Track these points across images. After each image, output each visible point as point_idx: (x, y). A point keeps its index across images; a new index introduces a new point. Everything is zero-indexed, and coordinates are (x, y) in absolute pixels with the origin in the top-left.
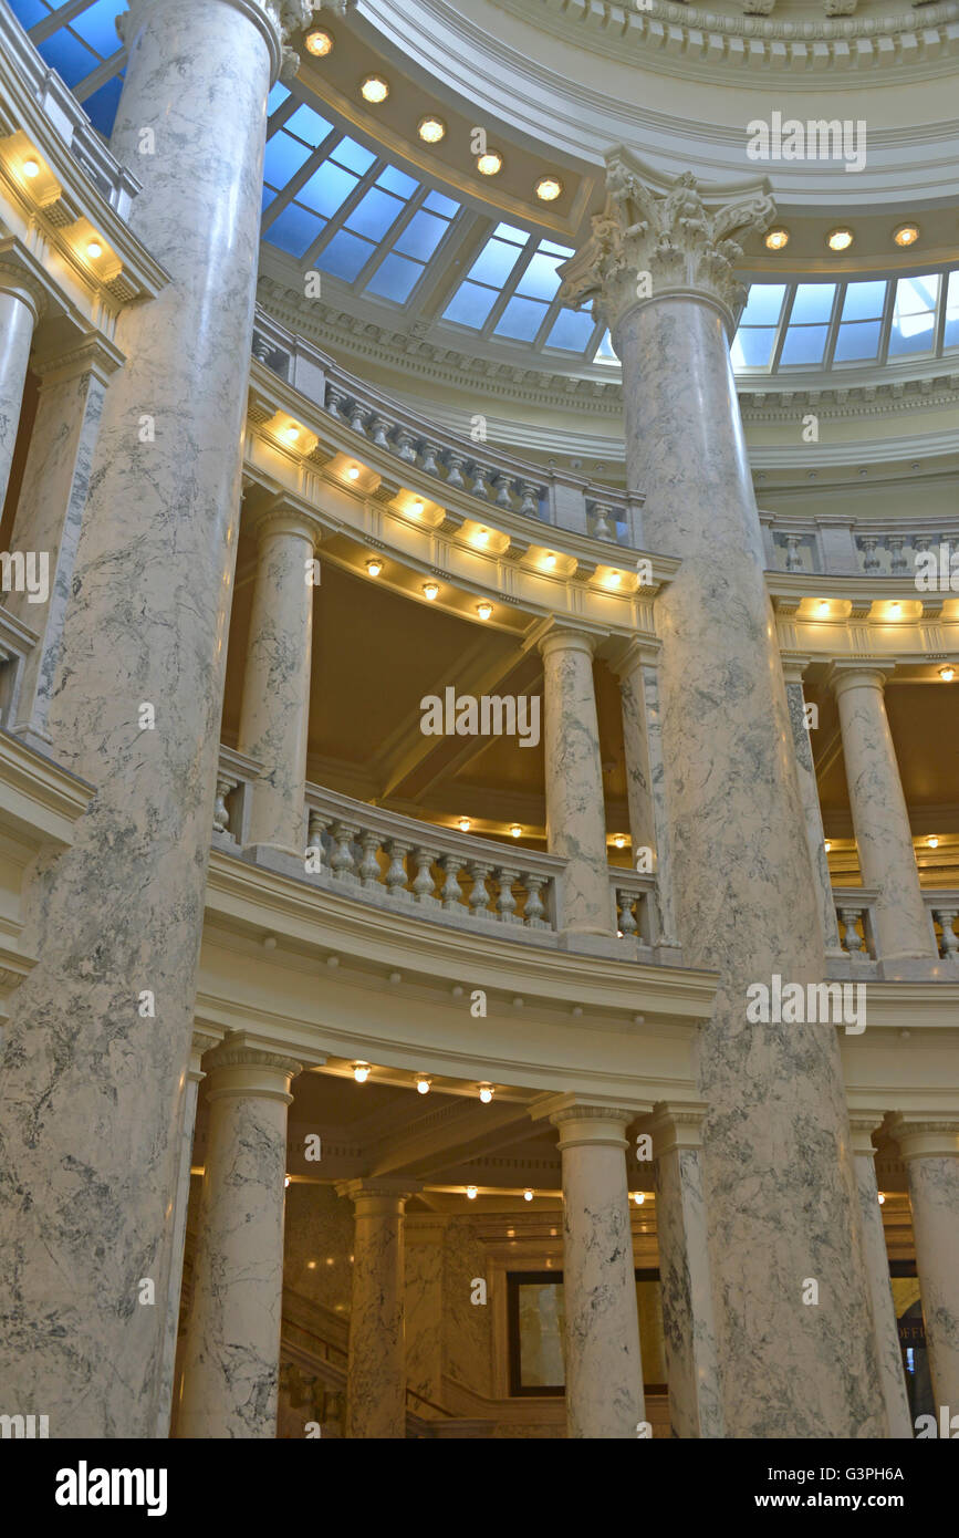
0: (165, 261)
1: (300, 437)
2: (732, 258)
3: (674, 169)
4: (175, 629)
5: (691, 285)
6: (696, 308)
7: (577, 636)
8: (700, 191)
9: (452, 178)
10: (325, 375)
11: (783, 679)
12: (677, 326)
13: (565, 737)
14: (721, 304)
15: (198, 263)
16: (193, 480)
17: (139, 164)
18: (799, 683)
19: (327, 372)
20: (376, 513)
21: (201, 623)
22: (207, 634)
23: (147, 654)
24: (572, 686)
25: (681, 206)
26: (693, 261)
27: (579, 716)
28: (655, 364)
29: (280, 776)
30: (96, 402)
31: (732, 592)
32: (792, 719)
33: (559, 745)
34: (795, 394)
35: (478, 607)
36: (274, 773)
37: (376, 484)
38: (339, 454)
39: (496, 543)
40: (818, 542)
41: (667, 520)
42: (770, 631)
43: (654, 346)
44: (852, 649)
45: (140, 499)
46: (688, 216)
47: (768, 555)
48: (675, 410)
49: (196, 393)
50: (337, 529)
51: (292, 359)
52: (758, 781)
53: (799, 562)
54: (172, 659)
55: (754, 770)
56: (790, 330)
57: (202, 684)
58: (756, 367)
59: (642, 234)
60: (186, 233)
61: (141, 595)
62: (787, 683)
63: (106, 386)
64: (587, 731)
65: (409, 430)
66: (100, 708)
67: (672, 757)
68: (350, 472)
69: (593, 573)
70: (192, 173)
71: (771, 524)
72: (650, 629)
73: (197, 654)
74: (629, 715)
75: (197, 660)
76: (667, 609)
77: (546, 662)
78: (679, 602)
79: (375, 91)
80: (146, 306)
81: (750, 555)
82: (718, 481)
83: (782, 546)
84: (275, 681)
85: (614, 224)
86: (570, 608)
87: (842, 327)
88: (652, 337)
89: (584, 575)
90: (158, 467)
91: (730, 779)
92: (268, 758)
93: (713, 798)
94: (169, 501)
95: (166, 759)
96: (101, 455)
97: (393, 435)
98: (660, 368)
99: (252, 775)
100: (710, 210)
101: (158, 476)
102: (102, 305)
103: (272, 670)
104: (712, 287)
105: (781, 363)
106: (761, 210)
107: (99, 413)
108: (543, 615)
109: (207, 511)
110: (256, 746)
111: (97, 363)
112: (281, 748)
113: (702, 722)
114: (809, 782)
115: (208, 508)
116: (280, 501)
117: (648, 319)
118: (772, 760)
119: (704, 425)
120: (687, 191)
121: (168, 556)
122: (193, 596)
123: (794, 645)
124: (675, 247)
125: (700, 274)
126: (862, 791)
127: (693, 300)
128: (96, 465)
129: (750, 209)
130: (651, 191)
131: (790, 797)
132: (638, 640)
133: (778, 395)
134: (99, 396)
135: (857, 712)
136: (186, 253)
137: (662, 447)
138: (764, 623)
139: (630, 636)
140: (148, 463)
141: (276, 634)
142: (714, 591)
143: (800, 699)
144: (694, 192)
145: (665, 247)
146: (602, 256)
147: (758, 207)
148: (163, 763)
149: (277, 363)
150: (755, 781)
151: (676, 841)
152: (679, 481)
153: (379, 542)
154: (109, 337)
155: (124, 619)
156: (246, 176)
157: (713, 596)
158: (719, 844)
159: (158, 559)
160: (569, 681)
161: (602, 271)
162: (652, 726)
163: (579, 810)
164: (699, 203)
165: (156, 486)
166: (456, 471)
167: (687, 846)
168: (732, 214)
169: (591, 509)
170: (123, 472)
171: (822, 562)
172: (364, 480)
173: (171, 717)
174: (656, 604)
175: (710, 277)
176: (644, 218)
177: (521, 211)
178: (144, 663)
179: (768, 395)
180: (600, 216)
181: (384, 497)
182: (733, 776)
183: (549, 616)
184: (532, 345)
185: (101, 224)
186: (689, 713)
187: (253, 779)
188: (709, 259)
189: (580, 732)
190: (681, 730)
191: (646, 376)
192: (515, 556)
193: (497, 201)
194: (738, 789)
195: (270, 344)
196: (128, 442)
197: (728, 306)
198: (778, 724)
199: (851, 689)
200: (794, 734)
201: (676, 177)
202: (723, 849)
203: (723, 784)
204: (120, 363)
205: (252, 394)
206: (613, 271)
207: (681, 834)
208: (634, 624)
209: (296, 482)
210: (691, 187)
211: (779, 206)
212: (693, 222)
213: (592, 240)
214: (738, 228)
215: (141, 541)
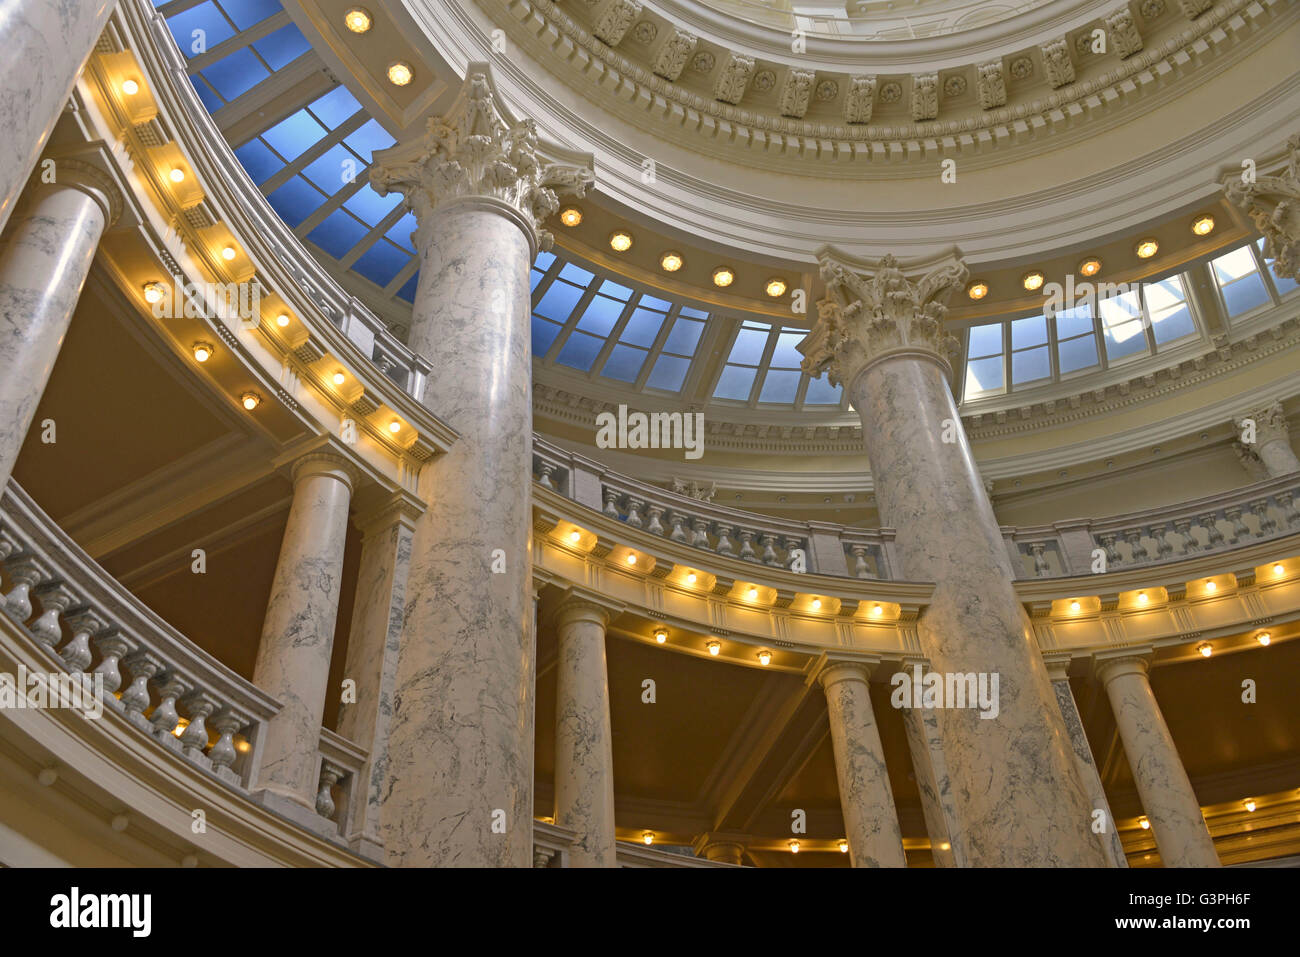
0: (454, 422)
1: (582, 538)
2: (938, 315)
3: (876, 253)
4: (480, 728)
5: (907, 345)
6: (915, 363)
7: (850, 667)
8: (901, 267)
9: (696, 295)
10: (600, 479)
11: (1048, 679)
12: (900, 381)
13: (852, 763)
14: (935, 356)
15: (479, 418)
16: (487, 597)
17: (429, 349)
18: (1065, 680)
19: (602, 477)
20: (656, 588)
21: (503, 719)
22: (509, 727)
23: (458, 754)
24: (852, 714)
25: (887, 282)
26: (904, 324)
27: (863, 742)
28: (886, 416)
29: (591, 840)
30: (405, 545)
31: (985, 606)
32: (1064, 715)
33: (847, 773)
34: (1032, 407)
35: (758, 655)
36: (585, 839)
37: (652, 565)
38: (616, 547)
39: (765, 596)
40: (1061, 545)
41: (916, 550)
42: (1027, 636)
43: (883, 401)
44: (1110, 641)
45: (445, 621)
46: (895, 290)
47: (1015, 565)
48: (909, 453)
49: (485, 523)
50: (621, 610)
51: (571, 472)
52: (1038, 781)
53: (1046, 567)
54: (479, 755)
55: (1032, 771)
56: (1014, 355)
57: (508, 773)
58: (992, 390)
59: (858, 311)
60: (470, 396)
61: (450, 704)
62: (1053, 681)
63: (412, 530)
64: (871, 754)
65: (678, 512)
66: (421, 809)
67: (955, 767)
68: (629, 560)
69: (856, 608)
70: (471, 348)
71: (1014, 537)
72: (917, 650)
73: (501, 747)
74: (912, 733)
75: (503, 752)
76: (929, 630)
77: (828, 695)
78: (938, 623)
79: (621, 243)
80: (440, 461)
81: (997, 570)
82: (956, 508)
83: (1029, 554)
84: (579, 754)
85: (835, 306)
86: (840, 644)
87: (1059, 345)
88: (880, 394)
89: (849, 611)
90: (457, 591)
91: (1011, 783)
92: (579, 826)
93: (998, 803)
94: (468, 618)
95: (480, 846)
96: (412, 589)
97: (666, 517)
98: (890, 419)
99: (567, 843)
100: (913, 280)
101: (458, 599)
102: (406, 466)
103: (576, 744)
104: (925, 342)
105: (1013, 383)
106: (955, 274)
107: (408, 554)
108: (817, 653)
109: (501, 621)
110: (568, 815)
111: (404, 514)
112: (589, 815)
113: (975, 731)
114: (1090, 773)
115: (501, 618)
116: (570, 595)
117: (875, 379)
118: (1048, 759)
119: (938, 462)
120: (890, 270)
121: (470, 666)
122: (494, 696)
123: (1053, 644)
124: (887, 317)
125: (912, 334)
126: (1144, 775)
127: (910, 357)
128: (408, 596)
129: (946, 274)
130: (859, 275)
131: (1072, 793)
132: (907, 663)
133: (1017, 410)
134: (407, 540)
135: (1125, 699)
136: (469, 412)
137: (903, 486)
138: (1021, 631)
139: (900, 659)
140: (449, 589)
141: (577, 712)
142: (968, 608)
143: (1068, 694)
144: (896, 270)
145: (879, 319)
146: (829, 332)
147: (953, 271)
148: (478, 850)
149: (560, 478)
150: (1035, 781)
151: (971, 849)
152: (922, 514)
153: (661, 614)
154: (413, 492)
155: (437, 726)
156: (515, 340)
157: (968, 613)
158: (1011, 848)
159: (462, 671)
160: (850, 710)
161: (831, 344)
162: (933, 741)
163: (875, 831)
164: (902, 277)
165: (457, 608)
166: (725, 538)
167: (982, 853)
168: (932, 280)
169: (849, 550)
170: (429, 600)
171: (1067, 564)
172: (641, 563)
173: (482, 808)
174: (919, 626)
175: (921, 336)
176: (857, 298)
177: (758, 308)
178: (456, 763)
179: (1008, 412)
180: (823, 301)
181: (660, 574)
182: (1013, 780)
183: (822, 653)
184: (793, 406)
185: (398, 406)
186: (964, 725)
187: (568, 846)
188: (918, 321)
189: (864, 756)
190: (958, 741)
191: (880, 428)
192: (784, 604)
193: (735, 304)
194: (1020, 792)
195: (550, 464)
196: (432, 574)
197: (943, 357)
198: (1049, 724)
199: (1116, 678)
200: (1068, 729)
201: (880, 259)
202: (1015, 852)
203: (1005, 788)
204: (422, 510)
205: (536, 511)
206: (839, 345)
207: (974, 842)
208: (902, 648)
209: (584, 576)
210: (892, 267)
211: (969, 266)
212: (899, 294)
213: (820, 321)
214: (940, 291)
215: (447, 656)
